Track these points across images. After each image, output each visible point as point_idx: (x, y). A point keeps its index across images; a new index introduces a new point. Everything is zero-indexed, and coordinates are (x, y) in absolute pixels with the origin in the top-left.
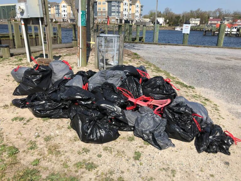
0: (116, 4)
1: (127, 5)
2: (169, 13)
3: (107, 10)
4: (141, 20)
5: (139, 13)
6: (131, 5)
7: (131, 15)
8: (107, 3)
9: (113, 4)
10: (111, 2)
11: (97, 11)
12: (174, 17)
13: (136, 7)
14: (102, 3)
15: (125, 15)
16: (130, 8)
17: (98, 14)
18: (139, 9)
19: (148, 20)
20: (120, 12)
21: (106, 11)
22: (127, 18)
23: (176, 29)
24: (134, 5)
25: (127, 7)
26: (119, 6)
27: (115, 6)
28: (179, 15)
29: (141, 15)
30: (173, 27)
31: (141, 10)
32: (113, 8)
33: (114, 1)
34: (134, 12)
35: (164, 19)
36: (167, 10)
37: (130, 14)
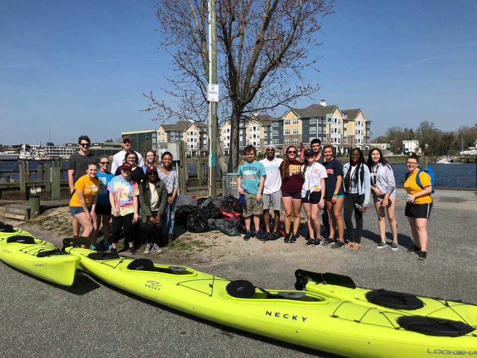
0: (318, 122)
1: (339, 123)
2: (430, 130)
3: (300, 132)
4: (366, 146)
5: (362, 134)
6: (345, 121)
7: (346, 140)
8: (300, 122)
9: (312, 122)
10: (308, 119)
11: (283, 136)
12: (440, 138)
13: (356, 125)
14: (292, 122)
15: (336, 139)
16: (345, 127)
17: (286, 141)
18: (362, 128)
19: (384, 146)
20: (325, 136)
21: (299, 135)
22: (340, 144)
23: (440, 162)
24: (352, 121)
25: (339, 126)
26: (323, 126)
27: (315, 125)
28: (449, 134)
29: (367, 138)
30: (434, 158)
31: (367, 129)
32: (312, 129)
33: (313, 118)
34: (353, 134)
35: (418, 143)
36: (424, 125)
37: (346, 138)
